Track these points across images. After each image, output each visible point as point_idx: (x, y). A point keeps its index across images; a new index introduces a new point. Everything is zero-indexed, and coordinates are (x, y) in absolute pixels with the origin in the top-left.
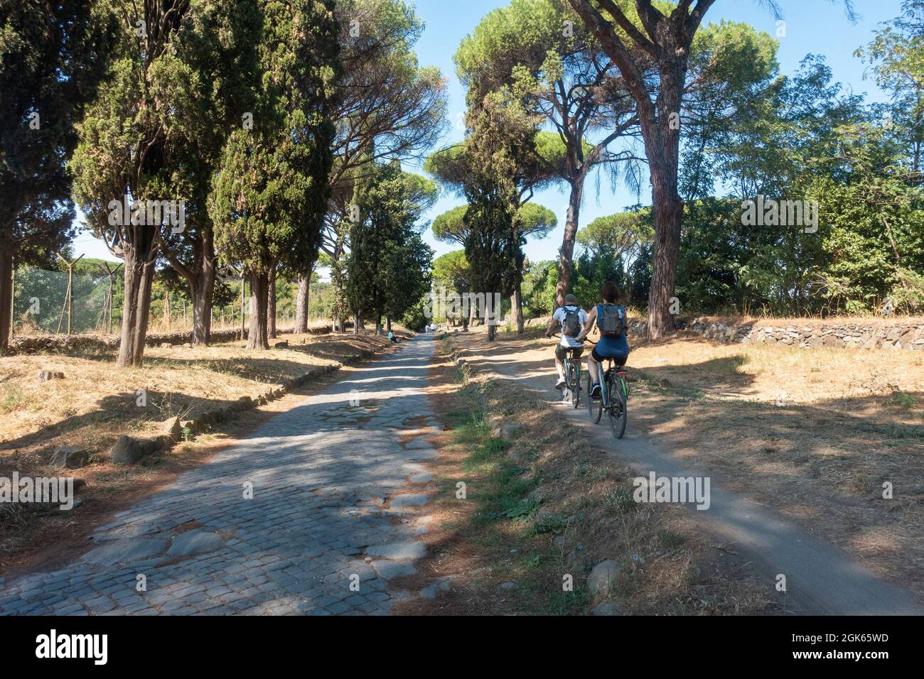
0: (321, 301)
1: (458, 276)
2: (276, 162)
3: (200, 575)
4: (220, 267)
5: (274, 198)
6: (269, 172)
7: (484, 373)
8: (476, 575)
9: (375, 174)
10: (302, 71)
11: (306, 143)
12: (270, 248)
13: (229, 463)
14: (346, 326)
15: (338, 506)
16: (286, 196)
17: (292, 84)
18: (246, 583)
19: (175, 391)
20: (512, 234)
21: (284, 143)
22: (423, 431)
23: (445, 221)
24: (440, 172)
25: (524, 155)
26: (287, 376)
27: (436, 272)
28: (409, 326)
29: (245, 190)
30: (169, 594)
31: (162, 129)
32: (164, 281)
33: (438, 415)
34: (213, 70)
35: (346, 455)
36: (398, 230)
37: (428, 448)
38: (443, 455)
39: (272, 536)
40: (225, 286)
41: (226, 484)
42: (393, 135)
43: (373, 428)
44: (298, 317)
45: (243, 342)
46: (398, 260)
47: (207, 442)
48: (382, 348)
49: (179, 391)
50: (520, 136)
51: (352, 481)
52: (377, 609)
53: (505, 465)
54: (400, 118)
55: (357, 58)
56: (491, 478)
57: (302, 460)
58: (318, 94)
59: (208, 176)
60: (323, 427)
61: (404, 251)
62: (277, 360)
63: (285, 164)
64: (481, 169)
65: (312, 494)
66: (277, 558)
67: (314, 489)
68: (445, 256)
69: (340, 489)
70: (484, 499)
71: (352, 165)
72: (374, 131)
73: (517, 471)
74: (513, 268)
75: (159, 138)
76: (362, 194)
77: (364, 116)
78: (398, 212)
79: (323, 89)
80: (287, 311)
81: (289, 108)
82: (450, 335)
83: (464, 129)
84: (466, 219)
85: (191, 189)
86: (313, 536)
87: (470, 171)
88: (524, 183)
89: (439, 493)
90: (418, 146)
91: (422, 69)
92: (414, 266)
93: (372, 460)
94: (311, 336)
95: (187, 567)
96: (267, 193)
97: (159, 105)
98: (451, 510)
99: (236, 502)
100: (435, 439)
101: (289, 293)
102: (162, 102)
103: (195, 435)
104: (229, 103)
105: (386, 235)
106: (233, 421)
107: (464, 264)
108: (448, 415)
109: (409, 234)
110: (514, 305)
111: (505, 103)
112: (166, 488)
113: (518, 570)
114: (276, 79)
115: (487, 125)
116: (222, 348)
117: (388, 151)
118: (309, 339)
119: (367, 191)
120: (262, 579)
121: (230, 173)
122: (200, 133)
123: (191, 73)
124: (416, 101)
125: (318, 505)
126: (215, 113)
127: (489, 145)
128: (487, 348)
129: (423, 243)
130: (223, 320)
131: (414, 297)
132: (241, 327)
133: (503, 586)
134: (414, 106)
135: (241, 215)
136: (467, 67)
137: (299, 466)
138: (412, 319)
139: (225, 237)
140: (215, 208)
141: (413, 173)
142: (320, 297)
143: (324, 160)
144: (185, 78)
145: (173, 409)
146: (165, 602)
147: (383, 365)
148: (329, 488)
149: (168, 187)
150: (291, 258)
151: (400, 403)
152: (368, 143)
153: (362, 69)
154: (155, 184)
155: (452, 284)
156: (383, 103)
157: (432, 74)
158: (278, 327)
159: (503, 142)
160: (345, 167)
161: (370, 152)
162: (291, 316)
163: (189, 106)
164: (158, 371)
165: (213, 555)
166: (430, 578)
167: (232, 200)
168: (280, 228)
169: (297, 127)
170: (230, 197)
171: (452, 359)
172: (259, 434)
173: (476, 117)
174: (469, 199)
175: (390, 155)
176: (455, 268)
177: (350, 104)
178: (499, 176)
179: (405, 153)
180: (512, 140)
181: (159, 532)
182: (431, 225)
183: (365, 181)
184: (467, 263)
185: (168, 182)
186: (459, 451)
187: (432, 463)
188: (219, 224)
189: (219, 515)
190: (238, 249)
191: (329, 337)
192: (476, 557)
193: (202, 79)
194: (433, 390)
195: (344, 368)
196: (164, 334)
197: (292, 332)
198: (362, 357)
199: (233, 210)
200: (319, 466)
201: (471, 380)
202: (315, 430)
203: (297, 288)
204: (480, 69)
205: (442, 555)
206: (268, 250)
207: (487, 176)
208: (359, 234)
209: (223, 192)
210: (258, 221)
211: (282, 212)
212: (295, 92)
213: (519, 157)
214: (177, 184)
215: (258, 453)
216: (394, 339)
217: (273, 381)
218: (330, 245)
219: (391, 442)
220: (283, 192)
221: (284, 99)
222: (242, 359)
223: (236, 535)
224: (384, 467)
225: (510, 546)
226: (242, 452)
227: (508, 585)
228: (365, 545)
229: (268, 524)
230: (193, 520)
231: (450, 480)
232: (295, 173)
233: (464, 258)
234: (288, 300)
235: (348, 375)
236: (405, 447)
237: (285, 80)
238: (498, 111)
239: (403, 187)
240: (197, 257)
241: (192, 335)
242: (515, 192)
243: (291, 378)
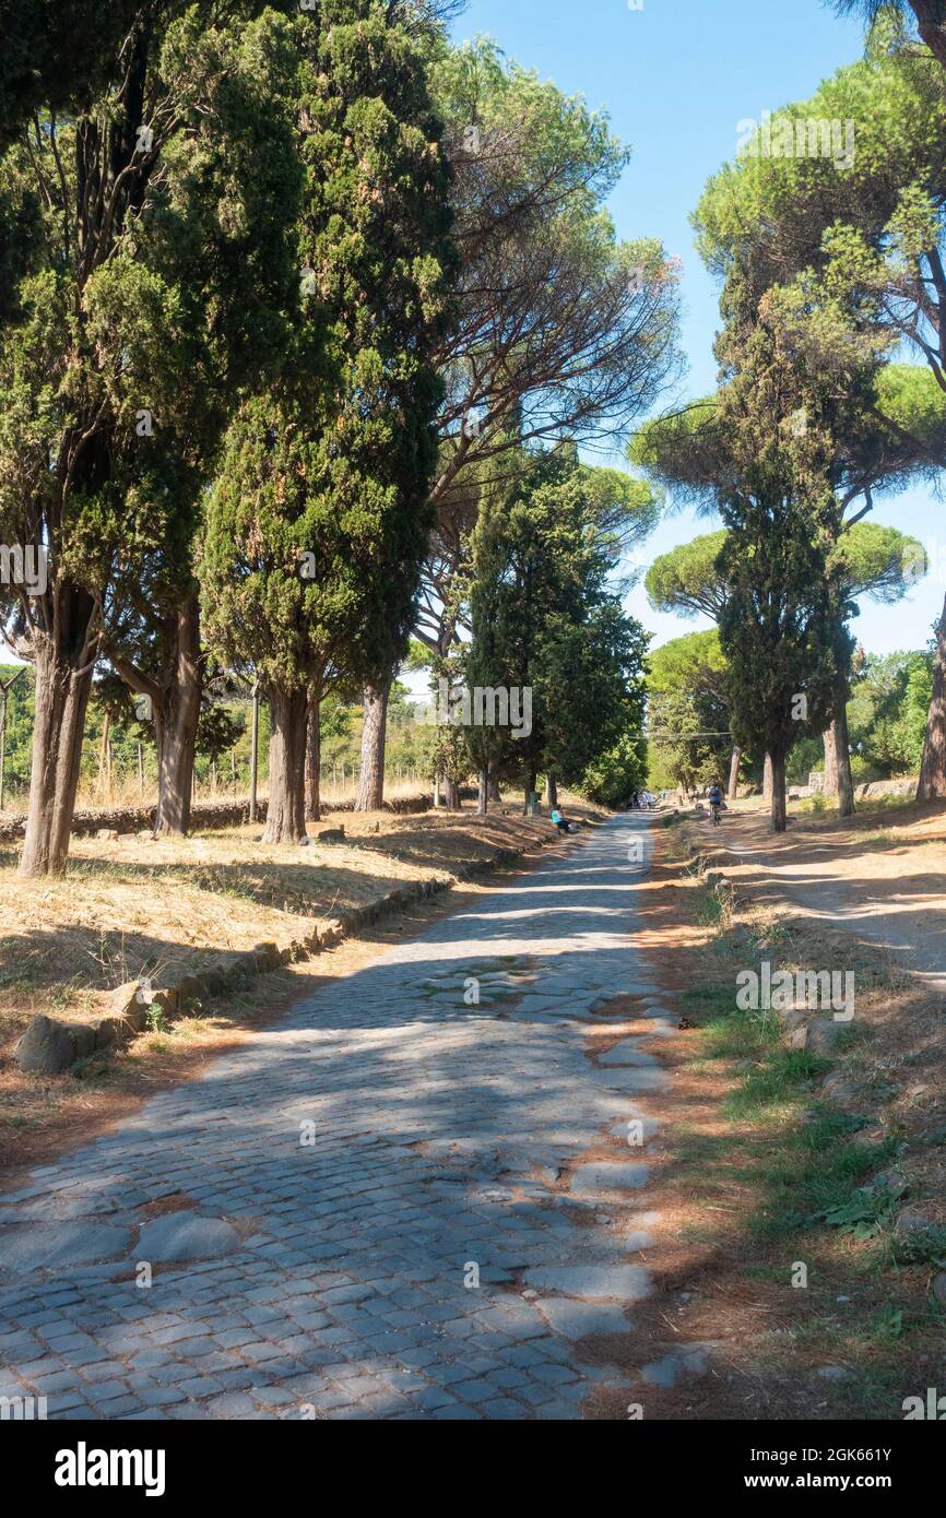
0: (409, 742)
1: (702, 686)
2: (325, 459)
3: (197, 1301)
4: (209, 673)
5: (321, 533)
6: (310, 479)
7: (766, 903)
8: (760, 1346)
9: (525, 473)
10: (377, 269)
11: (384, 416)
12: (312, 635)
13: (241, 1080)
14: (462, 795)
15: (462, 1180)
16: (345, 527)
17: (357, 297)
18: (287, 1325)
19: (131, 929)
20: (825, 595)
21: (341, 420)
22: (635, 1027)
23: (673, 568)
24: (662, 462)
25: (851, 418)
26: (347, 902)
27: (655, 679)
28: (595, 796)
29: (263, 517)
30: (143, 1336)
31: (109, 402)
32: (103, 703)
33: (665, 993)
34: (206, 281)
35: (475, 1073)
36: (572, 591)
37: (647, 1066)
38: (681, 1083)
39: (333, 1234)
40: (220, 713)
41: (237, 1123)
42: (562, 388)
43: (527, 1017)
44: (363, 776)
45: (254, 829)
46: (572, 655)
47: (193, 1034)
48: (538, 844)
49: (138, 929)
50: (842, 379)
51: (489, 1129)
52: (553, 1400)
53: (819, 1110)
54: (576, 351)
55: (487, 231)
56: (788, 1138)
57: (384, 1081)
58: (408, 315)
59: (195, 494)
60: (425, 1013)
61: (584, 635)
62: (323, 868)
63: (343, 462)
64: (755, 454)
65: (409, 1152)
66: (346, 1280)
67: (413, 1142)
68: (674, 644)
69: (466, 1144)
70: (774, 1182)
71: (476, 457)
72: (522, 382)
73: (846, 1124)
74: (827, 670)
75: (102, 422)
76: (494, 516)
77: (501, 353)
78: (572, 551)
79: (418, 304)
80: (339, 764)
81: (350, 348)
82: (685, 816)
83: (716, 369)
84: (720, 564)
85: (163, 522)
86: (417, 1240)
87: (728, 458)
88: (851, 480)
89: (675, 1163)
90: (616, 410)
91: (624, 245)
92: (607, 668)
93: (530, 1087)
94: (389, 817)
95: (173, 1285)
96: (305, 522)
97: (103, 358)
98: (703, 1203)
99: (259, 1160)
100: (661, 1047)
101: (343, 725)
102: (109, 352)
103: (171, 1020)
104: (236, 346)
105: (547, 602)
106: (243, 994)
107: (717, 660)
108: (689, 996)
109: (595, 598)
110: (831, 751)
111: (807, 309)
112: (121, 1125)
113: (856, 1343)
114: (323, 289)
115: (768, 358)
116: (215, 841)
117: (550, 422)
118: (387, 823)
119: (507, 509)
120: (317, 1320)
121: (233, 484)
122: (180, 409)
123: (164, 291)
124: (612, 313)
125: (423, 1176)
126: (211, 369)
127: (770, 401)
128: (772, 846)
129: (626, 617)
130: (214, 782)
131: (607, 734)
132: (249, 797)
133: (821, 1372)
134: (607, 325)
135: (255, 569)
136: (723, 233)
137: (380, 1093)
138: (601, 782)
139: (223, 613)
140: (206, 558)
141: (604, 467)
142: (407, 734)
143: (420, 452)
144: (152, 301)
145: (130, 966)
146: (137, 1352)
147: (543, 881)
148: (444, 1142)
149: (119, 518)
150: (354, 656)
151: (584, 965)
152: (509, 407)
153: (497, 255)
154: (96, 514)
155: (690, 705)
156: (541, 323)
157: (644, 256)
158: (324, 798)
159: (803, 393)
160: (461, 461)
161: (513, 425)
162: (348, 773)
163: (159, 356)
164: (95, 887)
165: (219, 1264)
166: (662, 1344)
167: (238, 538)
168: (332, 593)
169: (366, 383)
170: (233, 533)
171: (693, 870)
172: (292, 1022)
173: (743, 341)
174: (728, 521)
175: (556, 432)
176: (696, 669)
177: (472, 329)
178: (795, 468)
179: (587, 426)
180: (823, 388)
181: (115, 1212)
182: (643, 578)
183: (502, 489)
184: (724, 660)
185: (120, 507)
186: (715, 1077)
187: (655, 1098)
188: (211, 588)
189: (226, 1185)
190: (249, 637)
191: (428, 819)
192: (761, 1308)
193: (186, 301)
194: (653, 938)
195: (461, 887)
196: (101, 810)
197: (350, 807)
198: (499, 864)
199: (239, 558)
200: (421, 1095)
201: (737, 919)
202: (409, 1018)
203: (361, 716)
204: (751, 237)
205: (686, 1296)
206: (308, 639)
207: (770, 469)
208: (489, 603)
209: (219, 523)
210: (289, 580)
211: (337, 561)
212: (362, 312)
213: (838, 422)
214: (135, 512)
215: (298, 1060)
216: (563, 825)
217: (318, 913)
218: (429, 624)
219: (567, 1050)
220: (338, 520)
221: (339, 329)
222: (255, 864)
223: (263, 1227)
224: (555, 1102)
225: (834, 1287)
226: (264, 1060)
227: (832, 1372)
228: (522, 1264)
229: (323, 1208)
230: (177, 1192)
231: (698, 1136)
232: (363, 479)
233: (716, 647)
234: (343, 741)
235: (470, 901)
236: (596, 1059)
237: (342, 289)
238: (791, 327)
239: (583, 499)
240: (167, 655)
241: (154, 814)
242: (831, 502)
243: (356, 906)
